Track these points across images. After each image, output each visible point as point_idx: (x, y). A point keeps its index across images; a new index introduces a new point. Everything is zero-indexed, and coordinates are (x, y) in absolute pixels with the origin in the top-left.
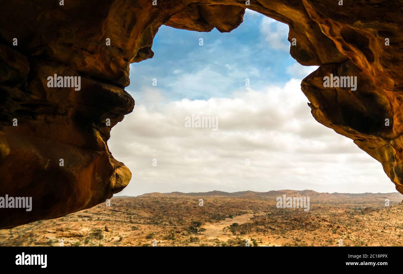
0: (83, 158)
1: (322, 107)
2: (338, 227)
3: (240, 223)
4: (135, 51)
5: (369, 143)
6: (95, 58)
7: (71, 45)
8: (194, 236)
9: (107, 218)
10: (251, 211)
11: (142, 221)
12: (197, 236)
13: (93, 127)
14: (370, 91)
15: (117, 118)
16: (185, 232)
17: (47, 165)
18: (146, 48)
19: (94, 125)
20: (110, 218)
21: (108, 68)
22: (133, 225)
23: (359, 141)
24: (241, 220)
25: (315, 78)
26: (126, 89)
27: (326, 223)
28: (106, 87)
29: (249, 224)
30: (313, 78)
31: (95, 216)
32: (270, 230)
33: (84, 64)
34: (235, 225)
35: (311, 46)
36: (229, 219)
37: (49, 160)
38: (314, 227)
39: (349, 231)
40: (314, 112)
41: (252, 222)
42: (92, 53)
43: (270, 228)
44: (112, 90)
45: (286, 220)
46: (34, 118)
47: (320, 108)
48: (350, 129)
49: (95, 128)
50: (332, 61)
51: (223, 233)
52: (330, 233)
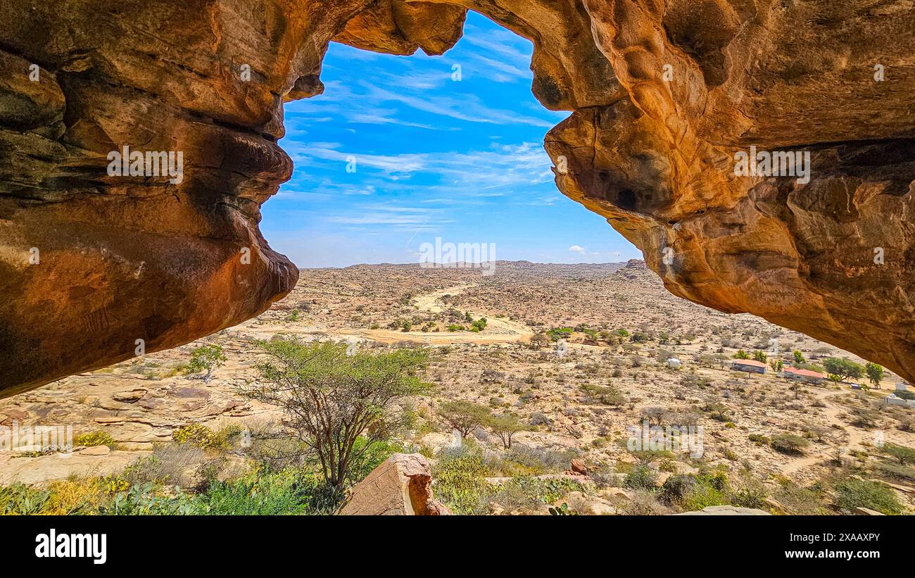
0: (210, 254)
1: (572, 173)
2: (551, 298)
3: (452, 295)
4: (292, 80)
5: (629, 224)
6: (212, 86)
7: (153, 56)
8: (405, 308)
9: (314, 290)
10: (464, 282)
11: (351, 293)
12: (408, 308)
13: (225, 204)
14: (643, 151)
15: (268, 189)
16: (397, 304)
17: (139, 272)
18: (311, 76)
19: (227, 200)
20: (318, 291)
21: (242, 106)
22: (342, 297)
23: (616, 220)
24: (454, 292)
25: (566, 130)
26: (280, 143)
27: (539, 294)
28: (240, 139)
29: (462, 295)
30: (563, 130)
31: (301, 289)
32: (483, 302)
33: (191, 95)
34: (447, 296)
35: (565, 78)
36: (441, 290)
37: (143, 263)
38: (527, 298)
39: (562, 301)
40: (559, 180)
41: (464, 293)
42: (204, 76)
43: (483, 299)
44: (251, 143)
45: (499, 290)
46: (103, 193)
47: (569, 173)
48: (609, 205)
49: (229, 205)
50: (593, 103)
51: (435, 304)
52: (543, 303)
